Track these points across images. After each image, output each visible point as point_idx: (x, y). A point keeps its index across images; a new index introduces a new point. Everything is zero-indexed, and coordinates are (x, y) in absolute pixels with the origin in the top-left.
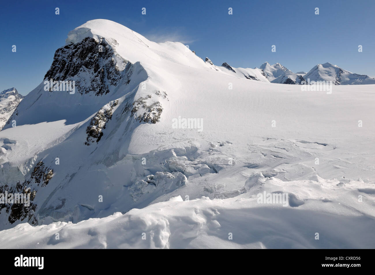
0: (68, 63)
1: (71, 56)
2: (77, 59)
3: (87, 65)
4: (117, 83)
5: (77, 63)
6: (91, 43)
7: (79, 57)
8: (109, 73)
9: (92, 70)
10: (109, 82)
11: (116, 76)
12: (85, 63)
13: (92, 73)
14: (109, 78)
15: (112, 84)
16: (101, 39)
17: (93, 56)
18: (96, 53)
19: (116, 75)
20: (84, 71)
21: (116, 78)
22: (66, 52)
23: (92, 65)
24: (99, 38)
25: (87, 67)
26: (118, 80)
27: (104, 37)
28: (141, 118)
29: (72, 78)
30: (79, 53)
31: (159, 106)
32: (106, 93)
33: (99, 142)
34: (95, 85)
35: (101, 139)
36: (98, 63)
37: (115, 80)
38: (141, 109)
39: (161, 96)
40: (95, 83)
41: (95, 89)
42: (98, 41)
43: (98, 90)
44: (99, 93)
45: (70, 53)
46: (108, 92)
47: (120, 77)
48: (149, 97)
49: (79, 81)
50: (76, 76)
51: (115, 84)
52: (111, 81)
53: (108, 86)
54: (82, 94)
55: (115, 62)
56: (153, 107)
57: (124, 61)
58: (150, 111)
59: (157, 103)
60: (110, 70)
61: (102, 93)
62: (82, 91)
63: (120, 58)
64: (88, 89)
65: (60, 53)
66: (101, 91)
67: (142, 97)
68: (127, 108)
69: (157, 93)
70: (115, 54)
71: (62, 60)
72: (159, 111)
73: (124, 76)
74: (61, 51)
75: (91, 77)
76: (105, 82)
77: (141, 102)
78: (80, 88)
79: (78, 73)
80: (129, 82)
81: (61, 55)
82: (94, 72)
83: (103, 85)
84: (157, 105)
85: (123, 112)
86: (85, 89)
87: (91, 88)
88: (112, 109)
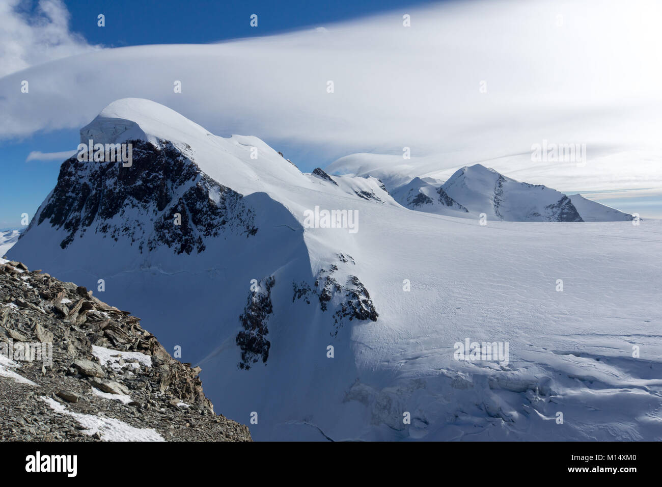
0: (96, 189)
1: (100, 176)
2: (115, 184)
3: (142, 195)
4: (219, 232)
5: (117, 190)
6: (145, 152)
7: (120, 178)
8: (195, 212)
9: (152, 205)
10: (201, 230)
11: (214, 219)
12: (133, 191)
13: (154, 211)
14: (197, 222)
15: (208, 235)
16: (164, 143)
17: (151, 177)
18: (157, 172)
19: (213, 217)
20: (133, 206)
21: (215, 222)
22: (85, 167)
23: (150, 194)
24: (160, 142)
25: (139, 199)
26: (221, 227)
27: (168, 139)
28: (347, 312)
29: (109, 221)
30: (117, 171)
31: (361, 284)
32: (199, 251)
33: (268, 362)
34: (167, 236)
35: (269, 354)
36: (165, 191)
37: (213, 226)
38: (335, 294)
39: (349, 264)
40: (166, 231)
41: (169, 243)
42: (159, 148)
43: (179, 246)
44: (182, 252)
45: (97, 169)
46: (202, 249)
47: (223, 220)
48: (335, 268)
49: (127, 226)
50: (117, 217)
51: (216, 234)
52: (204, 228)
53: (200, 239)
54: (141, 253)
55: (205, 190)
56: (353, 288)
57: (221, 189)
58: (355, 296)
59: (354, 280)
60: (198, 206)
61: (188, 252)
62: (141, 248)
63: (213, 183)
64: (153, 245)
65: (71, 169)
66: (186, 248)
67: (324, 269)
68: (299, 290)
69: (342, 259)
70: (202, 175)
71: (77, 183)
72: (367, 294)
73: (231, 219)
74: (72, 165)
75: (152, 220)
76: (191, 229)
77: (328, 279)
78: (133, 241)
79: (120, 211)
80: (254, 232)
81: (74, 173)
82: (157, 209)
83: (189, 236)
84: (356, 284)
85: (294, 299)
86: (146, 242)
87: (160, 242)
88: (269, 293)
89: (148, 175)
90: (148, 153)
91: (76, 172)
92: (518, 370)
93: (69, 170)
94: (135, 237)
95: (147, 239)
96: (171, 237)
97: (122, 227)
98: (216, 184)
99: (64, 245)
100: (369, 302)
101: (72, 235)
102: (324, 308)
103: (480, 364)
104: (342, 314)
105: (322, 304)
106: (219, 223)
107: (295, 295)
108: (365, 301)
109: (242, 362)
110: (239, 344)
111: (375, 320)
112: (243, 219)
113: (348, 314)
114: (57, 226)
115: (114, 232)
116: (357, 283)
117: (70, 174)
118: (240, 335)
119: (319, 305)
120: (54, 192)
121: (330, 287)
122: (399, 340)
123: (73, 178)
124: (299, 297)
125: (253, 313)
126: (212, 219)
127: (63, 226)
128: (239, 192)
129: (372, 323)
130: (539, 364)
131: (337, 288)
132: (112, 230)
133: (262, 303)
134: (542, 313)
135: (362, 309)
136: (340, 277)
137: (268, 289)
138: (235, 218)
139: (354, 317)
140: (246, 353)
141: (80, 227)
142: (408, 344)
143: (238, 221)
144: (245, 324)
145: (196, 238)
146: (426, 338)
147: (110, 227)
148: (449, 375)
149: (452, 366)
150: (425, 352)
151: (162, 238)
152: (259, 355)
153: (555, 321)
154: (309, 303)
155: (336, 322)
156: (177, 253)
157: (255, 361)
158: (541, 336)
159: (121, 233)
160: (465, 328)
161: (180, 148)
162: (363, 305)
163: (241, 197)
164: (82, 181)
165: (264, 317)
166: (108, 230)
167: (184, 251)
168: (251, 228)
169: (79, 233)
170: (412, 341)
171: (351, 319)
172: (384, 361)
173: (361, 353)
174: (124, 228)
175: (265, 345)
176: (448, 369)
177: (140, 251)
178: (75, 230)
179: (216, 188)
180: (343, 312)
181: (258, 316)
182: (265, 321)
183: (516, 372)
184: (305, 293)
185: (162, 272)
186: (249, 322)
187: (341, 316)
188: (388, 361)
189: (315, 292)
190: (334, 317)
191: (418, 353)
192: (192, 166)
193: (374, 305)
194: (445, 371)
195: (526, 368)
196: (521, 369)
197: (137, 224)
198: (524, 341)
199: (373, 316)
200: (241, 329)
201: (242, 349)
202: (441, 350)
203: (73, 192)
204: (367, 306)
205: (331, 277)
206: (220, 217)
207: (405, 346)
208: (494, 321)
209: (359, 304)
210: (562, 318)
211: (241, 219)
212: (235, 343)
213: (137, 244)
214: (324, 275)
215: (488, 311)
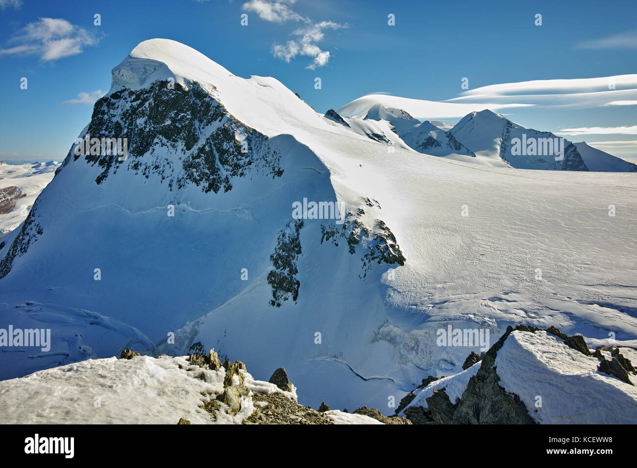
0: (127, 128)
1: (131, 115)
2: (146, 123)
3: (170, 134)
4: (245, 172)
5: (147, 129)
6: (174, 92)
7: (150, 118)
8: (222, 152)
9: (181, 145)
10: (227, 170)
11: (240, 160)
12: (163, 129)
13: (182, 150)
14: (224, 162)
15: (235, 175)
16: (192, 84)
17: (179, 117)
18: (185, 112)
19: (240, 157)
20: (163, 145)
21: (241, 162)
22: (116, 106)
23: (179, 133)
24: (187, 82)
25: (168, 138)
26: (247, 167)
27: (195, 80)
28: (375, 256)
29: (140, 159)
30: (147, 110)
31: (387, 228)
32: (226, 191)
33: (297, 301)
34: (195, 174)
35: (299, 293)
36: (193, 131)
37: (239, 166)
38: (363, 237)
39: (375, 208)
40: (194, 170)
41: (197, 182)
42: (187, 89)
43: (207, 185)
44: (209, 190)
45: (128, 108)
46: (228, 188)
47: (249, 161)
48: (362, 212)
49: (157, 164)
50: (147, 155)
51: (242, 174)
52: (231, 168)
53: (227, 178)
54: (171, 190)
55: (232, 131)
56: (381, 232)
57: (247, 130)
58: (383, 240)
59: (381, 224)
60: (224, 147)
61: (216, 191)
62: (170, 185)
63: (239, 124)
64: (182, 182)
65: (105, 108)
66: (213, 187)
67: (351, 212)
68: (328, 233)
69: (368, 203)
70: (228, 116)
71: (110, 122)
72: (394, 239)
73: (257, 160)
74: (105, 104)
75: (180, 159)
76: (219, 169)
77: (355, 222)
78: (163, 179)
79: (151, 150)
80: (280, 173)
81: (106, 111)
82: (185, 148)
83: (216, 175)
84: (383, 229)
85: (322, 241)
86: (175, 180)
87: (188, 181)
88: (298, 234)
89: (177, 114)
90: (176, 93)
91: (109, 111)
92: (543, 318)
93: (102, 109)
94: (165, 175)
95: (176, 178)
96: (199, 176)
97: (152, 165)
98: (242, 125)
99: (99, 180)
100: (397, 247)
101: (106, 171)
102: (352, 251)
103: (506, 311)
104: (370, 257)
105: (351, 247)
106: (245, 164)
107: (323, 237)
108: (392, 246)
109: (274, 299)
110: (270, 282)
111: (402, 264)
112: (269, 160)
113: (376, 258)
114: (92, 163)
115: (145, 170)
116: (384, 227)
117: (103, 113)
118: (272, 274)
119: (347, 248)
120: (89, 130)
121: (358, 231)
122: (427, 285)
123: (106, 117)
124: (327, 239)
125: (284, 253)
126: (238, 160)
127: (97, 163)
128: (264, 134)
129: (400, 268)
130: (564, 313)
131: (365, 232)
132: (143, 167)
133: (292, 244)
134: (564, 263)
135: (390, 253)
136: (367, 221)
137: (297, 231)
138: (261, 159)
139: (382, 261)
140: (277, 291)
141: (113, 164)
142: (435, 289)
143: (264, 162)
144: (276, 263)
145: (223, 177)
146: (452, 284)
147: (141, 165)
148: (476, 320)
149: (480, 312)
150: (452, 297)
151: (190, 176)
152: (290, 294)
153: (578, 271)
154: (337, 245)
155: (365, 264)
156: (204, 192)
157: (286, 299)
158: (565, 285)
159: (151, 171)
160: (490, 275)
161: (207, 89)
162: (391, 249)
163: (267, 138)
164: (114, 120)
165: (293, 257)
166: (139, 167)
167: (212, 191)
168: (277, 169)
169: (112, 169)
170: (439, 286)
171: (379, 262)
172: (412, 305)
173: (390, 296)
174: (154, 166)
175: (295, 284)
176: (474, 314)
177: (170, 188)
178: (109, 166)
179: (241, 129)
180: (372, 255)
181: (288, 257)
182: (295, 261)
183: (542, 320)
184: (333, 235)
185: (191, 209)
186: (280, 262)
187: (370, 260)
188: (416, 305)
189: (343, 235)
190: (362, 260)
191: (446, 298)
192: (219, 106)
193: (400, 249)
194: (472, 316)
195: (551, 316)
196: (547, 317)
197: (166, 162)
198: (549, 289)
199: (400, 260)
200: (272, 268)
201: (273, 287)
202: (468, 296)
203: (106, 130)
204: (395, 250)
205: (359, 221)
206: (246, 158)
207: (432, 291)
208: (518, 268)
209: (387, 248)
210: (585, 268)
211: (266, 160)
212: (267, 281)
213: (167, 182)
214: (352, 219)
215: (511, 258)
